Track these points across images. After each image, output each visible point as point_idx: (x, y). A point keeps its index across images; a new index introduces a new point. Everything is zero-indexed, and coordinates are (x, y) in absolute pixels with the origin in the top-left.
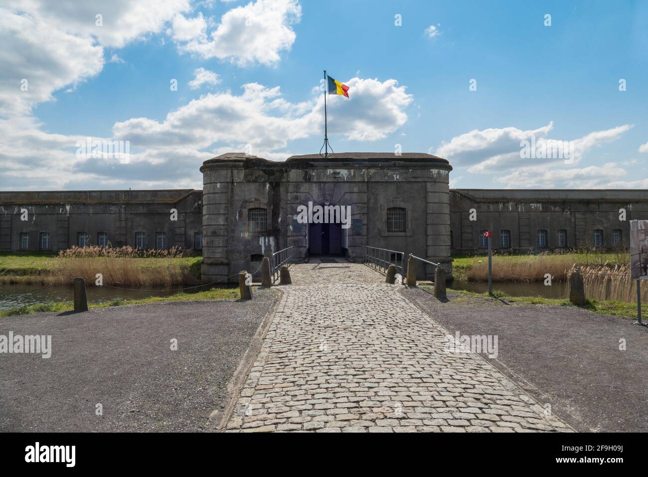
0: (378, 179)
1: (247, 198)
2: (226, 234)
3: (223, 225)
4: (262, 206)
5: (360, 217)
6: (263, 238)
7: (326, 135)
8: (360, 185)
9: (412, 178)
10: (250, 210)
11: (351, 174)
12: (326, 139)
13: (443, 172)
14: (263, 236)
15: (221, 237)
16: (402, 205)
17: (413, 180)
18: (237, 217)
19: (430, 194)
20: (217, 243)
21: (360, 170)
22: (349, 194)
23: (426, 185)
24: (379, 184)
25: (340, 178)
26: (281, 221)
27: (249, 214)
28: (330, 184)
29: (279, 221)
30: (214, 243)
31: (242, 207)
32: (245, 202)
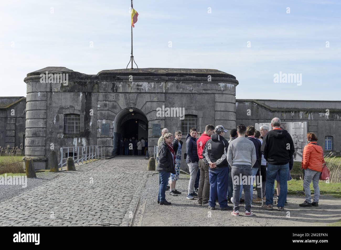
0: (174, 90)
1: (63, 105)
2: (45, 136)
3: (43, 128)
4: (76, 112)
5: (159, 122)
6: (76, 139)
7: (132, 53)
8: (159, 95)
9: (203, 90)
10: (66, 115)
11: (151, 87)
12: (132, 57)
13: (229, 85)
14: (76, 137)
15: (40, 138)
16: (195, 112)
17: (204, 92)
18: (55, 121)
19: (218, 103)
20: (37, 143)
21: (159, 83)
22: (150, 103)
23: (215, 96)
24: (176, 94)
25: (142, 89)
26: (92, 125)
27: (64, 118)
28: (134, 94)
29: (90, 125)
30: (34, 143)
31: (59, 112)
32: (62, 108)
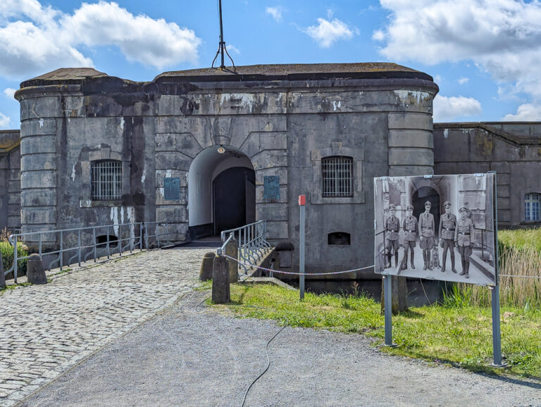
0: (305, 108)
1: (89, 144)
2: (55, 204)
3: (49, 188)
4: (113, 157)
5: (276, 172)
6: (116, 208)
7: (221, 37)
8: (275, 119)
9: (363, 105)
10: (96, 162)
11: (260, 102)
12: (222, 43)
13: (419, 95)
14: (116, 205)
15: (47, 208)
16: (347, 152)
17: (365, 109)
18: (73, 175)
19: (394, 132)
20: (40, 218)
21: (275, 95)
22: (257, 135)
23: (387, 118)
24: (308, 117)
25: (242, 108)
26: (145, 180)
27: (92, 169)
28: (225, 119)
29: (143, 181)
30: (36, 219)
31: (80, 158)
32: (86, 149)
